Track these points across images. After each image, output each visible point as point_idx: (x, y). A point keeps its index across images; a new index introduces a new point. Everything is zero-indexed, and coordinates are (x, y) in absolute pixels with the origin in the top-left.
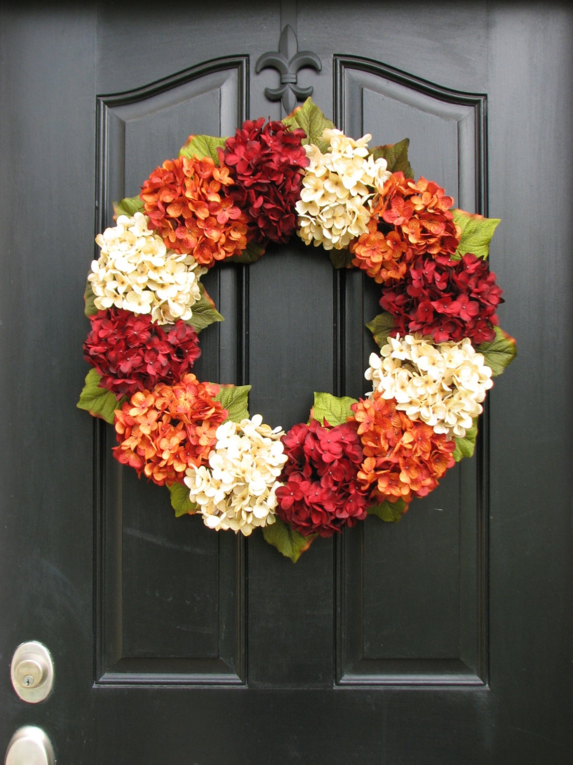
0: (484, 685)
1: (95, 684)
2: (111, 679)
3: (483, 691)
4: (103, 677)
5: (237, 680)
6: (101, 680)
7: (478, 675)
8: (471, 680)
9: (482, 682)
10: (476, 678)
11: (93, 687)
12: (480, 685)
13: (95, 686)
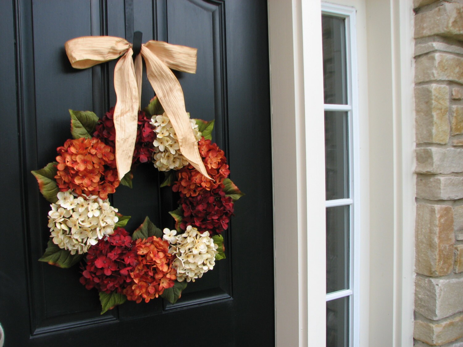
0: (231, 297)
1: (31, 337)
2: (41, 331)
3: (230, 301)
4: (36, 331)
5: (113, 318)
6: (35, 333)
7: (227, 293)
8: (224, 297)
9: (230, 296)
10: (227, 295)
11: (30, 338)
12: (229, 298)
13: (31, 338)
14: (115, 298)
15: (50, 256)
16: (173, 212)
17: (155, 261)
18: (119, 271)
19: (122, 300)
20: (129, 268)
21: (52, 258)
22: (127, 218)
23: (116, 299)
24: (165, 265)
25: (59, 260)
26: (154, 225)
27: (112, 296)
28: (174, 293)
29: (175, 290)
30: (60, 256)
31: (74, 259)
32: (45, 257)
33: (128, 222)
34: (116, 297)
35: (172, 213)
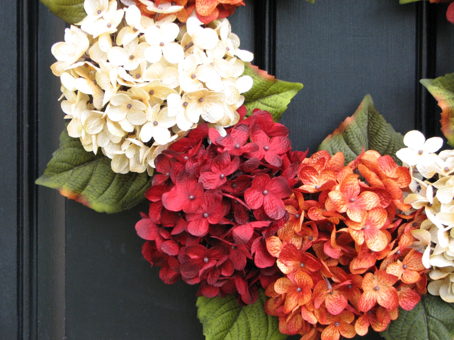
14: (247, 323)
15: (66, 175)
16: (437, 80)
17: (345, 214)
18: (229, 227)
19: (270, 332)
20: (259, 224)
21: (69, 178)
22: (290, 88)
23: (253, 327)
24: (380, 232)
25: (88, 187)
26: (384, 123)
27: (241, 316)
28: (429, 334)
29: (431, 327)
30: (91, 175)
31: (130, 189)
32: (51, 175)
33: (292, 100)
34: (250, 320)
35: (433, 85)
